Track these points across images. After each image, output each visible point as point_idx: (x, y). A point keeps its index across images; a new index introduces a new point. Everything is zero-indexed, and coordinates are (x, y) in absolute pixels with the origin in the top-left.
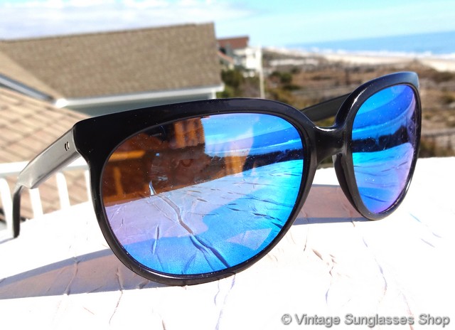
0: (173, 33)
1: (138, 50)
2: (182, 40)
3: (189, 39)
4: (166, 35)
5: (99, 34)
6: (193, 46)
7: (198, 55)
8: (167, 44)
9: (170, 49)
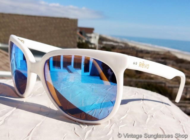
0: (58, 21)
1: (40, 26)
2: (61, 25)
3: (65, 25)
4: (54, 21)
5: (23, 15)
6: (66, 29)
7: (68, 33)
8: (54, 25)
9: (55, 28)
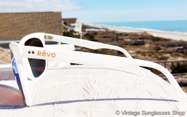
0: (44, 15)
1: (28, 21)
2: (47, 18)
3: (50, 18)
4: (41, 16)
5: (12, 13)
6: (52, 21)
7: (54, 25)
8: (40, 19)
9: (42, 21)
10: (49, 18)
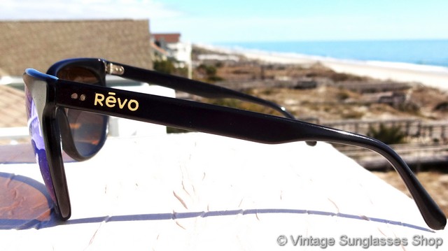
0: (113, 25)
1: (81, 38)
2: (120, 33)
3: (127, 32)
4: (107, 27)
6: (130, 38)
7: (134, 46)
8: (107, 35)
9: (109, 39)
10: (123, 31)
